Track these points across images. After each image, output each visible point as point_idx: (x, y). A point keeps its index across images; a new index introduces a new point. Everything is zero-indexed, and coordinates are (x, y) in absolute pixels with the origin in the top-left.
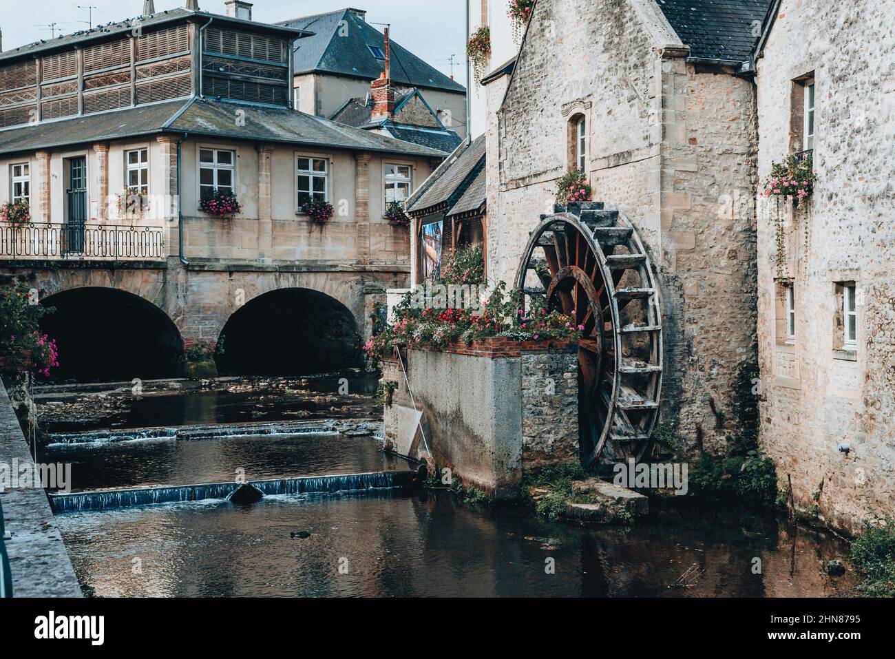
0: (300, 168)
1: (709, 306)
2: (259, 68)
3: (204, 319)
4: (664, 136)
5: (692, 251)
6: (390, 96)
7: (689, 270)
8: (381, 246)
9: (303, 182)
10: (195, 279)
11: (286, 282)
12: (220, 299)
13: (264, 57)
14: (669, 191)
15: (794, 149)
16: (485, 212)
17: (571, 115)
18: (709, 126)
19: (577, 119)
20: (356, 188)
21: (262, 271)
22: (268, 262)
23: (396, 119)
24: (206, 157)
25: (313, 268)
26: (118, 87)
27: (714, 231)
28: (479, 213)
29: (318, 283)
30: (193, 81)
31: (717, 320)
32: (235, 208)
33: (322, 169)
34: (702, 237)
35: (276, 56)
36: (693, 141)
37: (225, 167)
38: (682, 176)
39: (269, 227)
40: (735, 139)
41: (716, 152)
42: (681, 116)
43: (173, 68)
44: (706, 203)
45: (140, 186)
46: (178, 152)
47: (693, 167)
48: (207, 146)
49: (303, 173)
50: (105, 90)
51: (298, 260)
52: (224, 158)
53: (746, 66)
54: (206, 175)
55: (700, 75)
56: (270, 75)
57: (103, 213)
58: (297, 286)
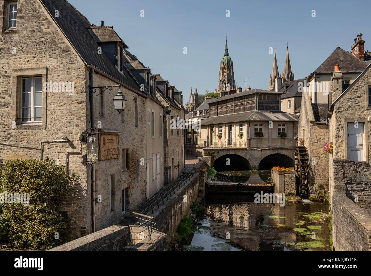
0: (279, 126)
1: (320, 167)
2: (272, 102)
3: (256, 160)
4: (310, 136)
5: (317, 157)
7: (316, 160)
9: (280, 129)
10: (253, 152)
11: (275, 152)
12: (259, 156)
13: (273, 100)
14: (311, 146)
18: (320, 134)
19: (304, 130)
20: (294, 130)
21: (269, 150)
22: (271, 148)
24: (256, 125)
25: (281, 148)
26: (241, 107)
27: (321, 153)
29: (283, 152)
30: (256, 107)
31: (322, 169)
32: (262, 136)
33: (285, 126)
34: (318, 154)
35: (276, 99)
36: (317, 137)
37: (260, 127)
38: (314, 143)
39: (271, 140)
41: (322, 139)
42: (314, 133)
43: (252, 104)
44: (319, 148)
45: (242, 132)
46: (249, 124)
47: (317, 142)
48: (256, 123)
49: (280, 127)
50: (239, 108)
52: (260, 125)
53: (327, 124)
54: (256, 129)
55: (318, 125)
56: (275, 104)
57: (236, 137)
58: (278, 153)
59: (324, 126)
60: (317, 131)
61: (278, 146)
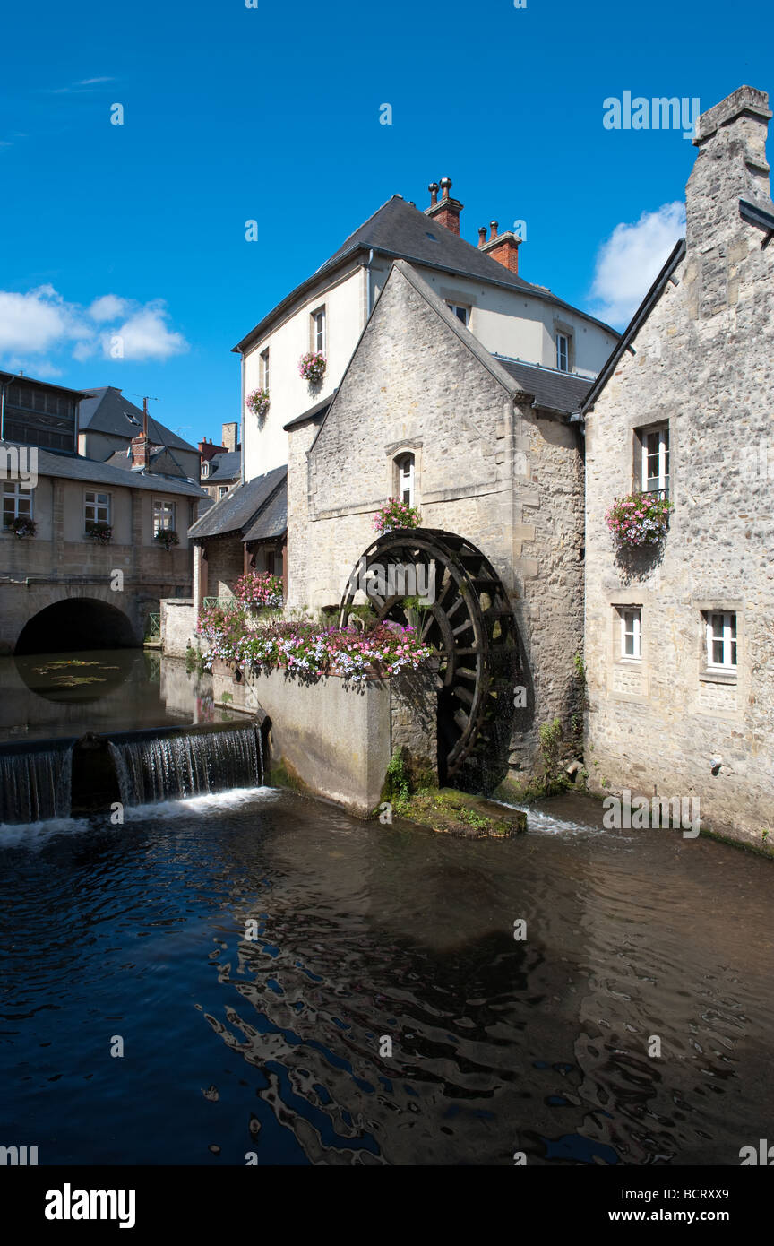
0: (87, 500)
1: (547, 628)
4: (514, 473)
5: (536, 578)
6: (147, 451)
7: (533, 596)
8: (152, 564)
9: (89, 511)
11: (75, 593)
12: (19, 607)
14: (519, 522)
15: (636, 490)
16: (286, 539)
17: (396, 454)
18: (546, 467)
19: (405, 458)
20: (132, 518)
21: (55, 583)
22: (60, 576)
23: (152, 468)
24: (8, 487)
25: (97, 581)
28: (281, 540)
29: (102, 594)
31: (553, 640)
32: (34, 531)
33: (106, 502)
34: (542, 566)
35: (64, 412)
36: (536, 478)
37: (24, 496)
38: (529, 510)
39: (61, 547)
40: (564, 480)
41: (551, 490)
42: (526, 455)
44: (545, 536)
47: (535, 502)
49: (89, 504)
51: (85, 575)
53: (575, 417)
54: (7, 503)
55: (539, 420)
58: (84, 596)
59: (558, 430)
60: (537, 451)
61: (85, 572)
